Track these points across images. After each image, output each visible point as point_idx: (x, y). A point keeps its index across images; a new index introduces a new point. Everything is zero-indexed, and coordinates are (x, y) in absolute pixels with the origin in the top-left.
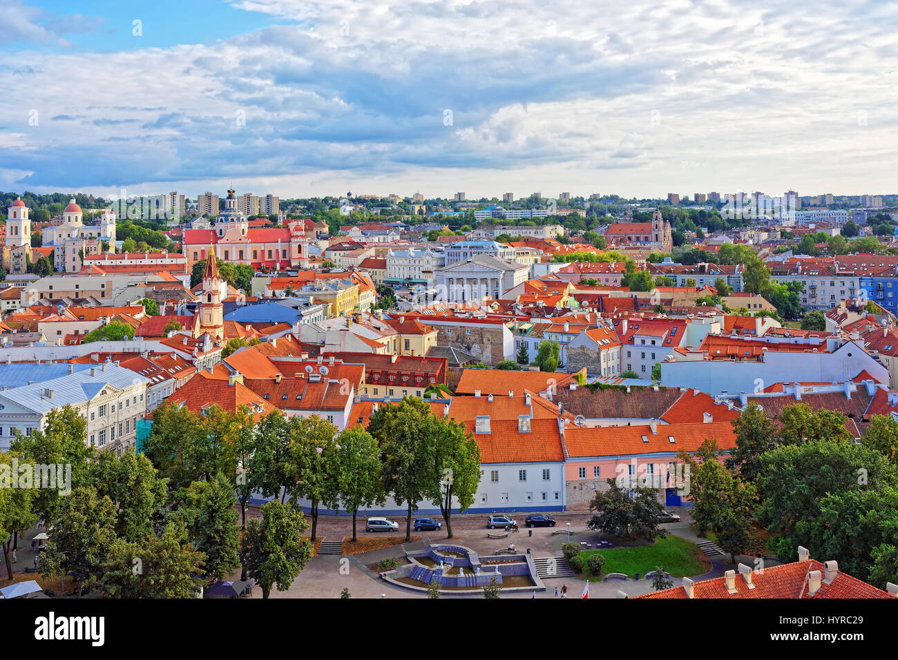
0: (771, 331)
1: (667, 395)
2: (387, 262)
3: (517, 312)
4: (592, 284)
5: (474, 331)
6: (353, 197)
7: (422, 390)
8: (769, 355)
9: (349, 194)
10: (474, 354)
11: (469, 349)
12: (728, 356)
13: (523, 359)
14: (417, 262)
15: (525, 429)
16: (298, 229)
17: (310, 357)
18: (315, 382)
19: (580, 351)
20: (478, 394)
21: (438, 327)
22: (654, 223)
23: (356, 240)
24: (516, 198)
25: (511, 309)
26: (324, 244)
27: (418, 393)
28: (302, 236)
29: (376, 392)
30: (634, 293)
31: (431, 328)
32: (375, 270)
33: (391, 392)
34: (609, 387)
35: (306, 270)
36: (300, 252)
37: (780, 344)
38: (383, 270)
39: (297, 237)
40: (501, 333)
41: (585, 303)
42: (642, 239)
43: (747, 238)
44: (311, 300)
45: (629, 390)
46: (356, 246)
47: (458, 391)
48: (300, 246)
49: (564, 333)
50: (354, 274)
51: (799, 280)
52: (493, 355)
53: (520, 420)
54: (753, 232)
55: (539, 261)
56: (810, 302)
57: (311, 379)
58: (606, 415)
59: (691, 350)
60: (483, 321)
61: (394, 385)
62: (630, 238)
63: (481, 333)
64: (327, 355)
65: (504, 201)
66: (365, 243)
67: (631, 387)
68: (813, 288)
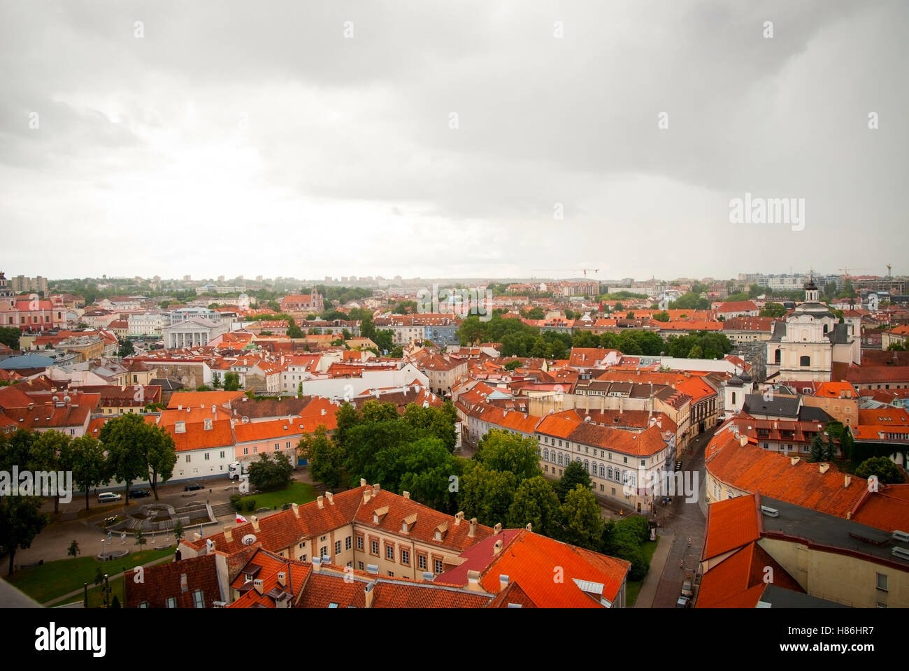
0: (370, 360)
1: (303, 401)
2: (129, 324)
3: (216, 354)
4: (269, 334)
5: (183, 367)
6: (108, 278)
7: (144, 408)
8: (365, 374)
9: (105, 276)
10: (184, 383)
11: (180, 379)
12: (344, 375)
13: (216, 384)
14: (151, 323)
15: (209, 427)
16: (59, 301)
17: (58, 391)
18: (61, 407)
19: (254, 377)
20: (180, 408)
21: (158, 367)
22: (312, 296)
23: (106, 309)
24: (226, 279)
25: (212, 352)
26: (81, 312)
27: (141, 410)
28: (61, 306)
29: (110, 411)
30: (293, 340)
31: (154, 367)
32: (120, 329)
33: (122, 411)
34: (268, 398)
35: (64, 330)
36: (60, 317)
37: (374, 367)
38: (125, 330)
39: (57, 306)
40: (202, 368)
41: (260, 346)
42: (305, 305)
43: (369, 304)
44: (65, 351)
45: (280, 399)
46: (105, 312)
47: (168, 407)
48: (60, 313)
49: (243, 366)
50: (101, 332)
51: (392, 329)
52: (196, 382)
53: (205, 422)
54: (373, 301)
55: (236, 320)
56: (398, 342)
57: (57, 405)
58: (265, 415)
59: (321, 373)
60: (190, 361)
61: (123, 406)
62: (297, 305)
63: (188, 369)
64: (72, 389)
65: (219, 281)
66: (112, 311)
67: (281, 397)
68: (400, 334)
